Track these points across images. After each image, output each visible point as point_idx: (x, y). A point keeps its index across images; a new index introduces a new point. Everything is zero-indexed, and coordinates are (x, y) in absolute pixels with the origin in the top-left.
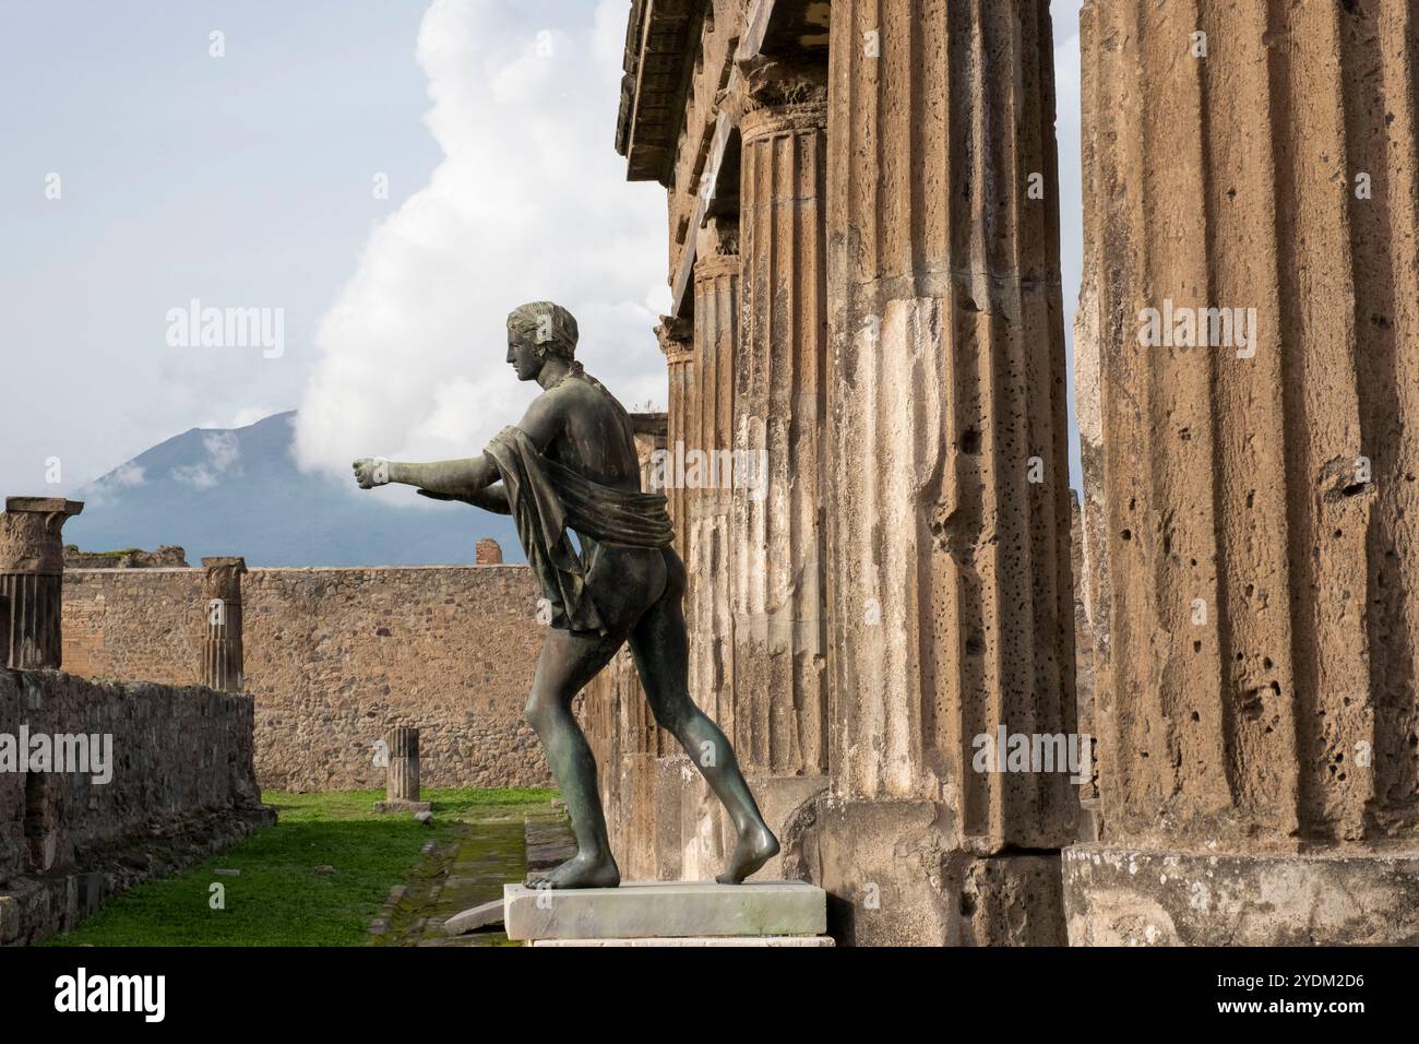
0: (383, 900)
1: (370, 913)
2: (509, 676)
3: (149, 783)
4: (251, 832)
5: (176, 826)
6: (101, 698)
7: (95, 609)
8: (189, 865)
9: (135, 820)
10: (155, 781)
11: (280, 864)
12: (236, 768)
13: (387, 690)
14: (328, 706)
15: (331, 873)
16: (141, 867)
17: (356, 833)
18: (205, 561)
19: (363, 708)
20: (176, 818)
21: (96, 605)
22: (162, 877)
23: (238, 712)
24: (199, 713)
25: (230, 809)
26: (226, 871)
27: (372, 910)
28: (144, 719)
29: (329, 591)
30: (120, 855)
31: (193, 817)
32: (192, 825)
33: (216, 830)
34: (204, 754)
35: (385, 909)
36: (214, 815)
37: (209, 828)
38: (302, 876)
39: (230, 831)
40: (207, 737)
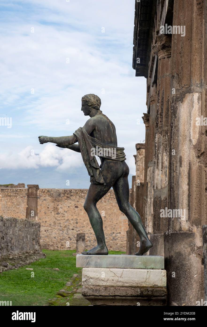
0: (71, 277)
1: (67, 281)
2: (110, 220)
3: (9, 244)
4: (38, 259)
5: (17, 256)
8: (20, 267)
9: (5, 254)
10: (11, 244)
11: (44, 268)
12: (35, 242)
13: (77, 223)
14: (61, 226)
15: (58, 270)
16: (6, 267)
17: (67, 261)
18: (28, 185)
19: (71, 227)
20: (17, 254)
22: (11, 270)
23: (35, 227)
24: (24, 226)
25: (32, 253)
26: (29, 269)
27: (67, 280)
28: (8, 227)
29: (62, 195)
31: (21, 255)
32: (21, 256)
33: (28, 258)
34: (25, 237)
35: (71, 280)
36: (28, 254)
37: (26, 257)
38: (50, 271)
39: (32, 259)
40: (27, 233)
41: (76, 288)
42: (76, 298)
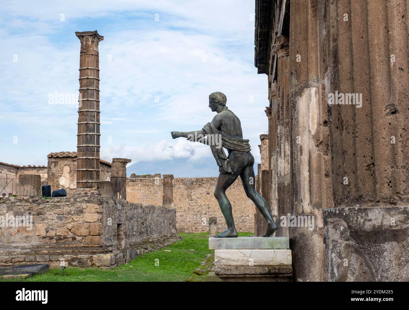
0: (206, 257)
2: (239, 204)
3: (149, 229)
4: (175, 242)
5: (156, 240)
6: (136, 207)
7: (138, 188)
8: (159, 249)
9: (145, 238)
10: (150, 229)
11: (181, 249)
12: (171, 226)
13: (209, 208)
14: (194, 212)
15: (193, 251)
16: (147, 249)
17: (201, 242)
18: (163, 175)
19: (204, 212)
20: (156, 238)
21: (139, 187)
22: (152, 252)
23: (172, 212)
24: (162, 212)
25: (170, 236)
26: (167, 251)
27: (202, 260)
28: (147, 214)
29: (195, 183)
30: (141, 246)
31: (160, 238)
32: (159, 240)
33: (166, 241)
34: (163, 222)
35: (205, 259)
36: (166, 237)
37: (164, 240)
38: (186, 251)
39: (169, 241)
40: (164, 218)
41: (210, 267)
42: (210, 276)
